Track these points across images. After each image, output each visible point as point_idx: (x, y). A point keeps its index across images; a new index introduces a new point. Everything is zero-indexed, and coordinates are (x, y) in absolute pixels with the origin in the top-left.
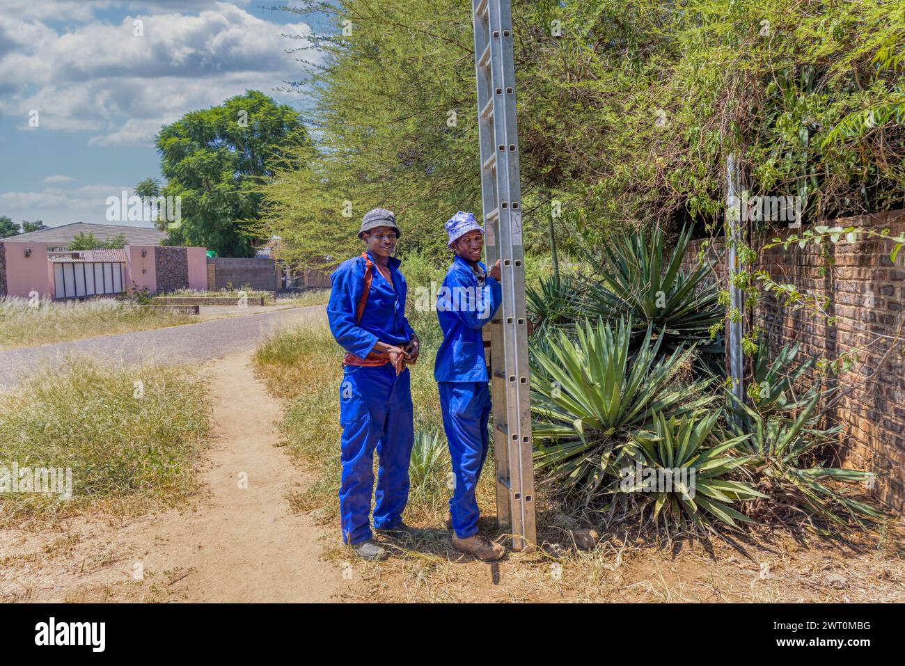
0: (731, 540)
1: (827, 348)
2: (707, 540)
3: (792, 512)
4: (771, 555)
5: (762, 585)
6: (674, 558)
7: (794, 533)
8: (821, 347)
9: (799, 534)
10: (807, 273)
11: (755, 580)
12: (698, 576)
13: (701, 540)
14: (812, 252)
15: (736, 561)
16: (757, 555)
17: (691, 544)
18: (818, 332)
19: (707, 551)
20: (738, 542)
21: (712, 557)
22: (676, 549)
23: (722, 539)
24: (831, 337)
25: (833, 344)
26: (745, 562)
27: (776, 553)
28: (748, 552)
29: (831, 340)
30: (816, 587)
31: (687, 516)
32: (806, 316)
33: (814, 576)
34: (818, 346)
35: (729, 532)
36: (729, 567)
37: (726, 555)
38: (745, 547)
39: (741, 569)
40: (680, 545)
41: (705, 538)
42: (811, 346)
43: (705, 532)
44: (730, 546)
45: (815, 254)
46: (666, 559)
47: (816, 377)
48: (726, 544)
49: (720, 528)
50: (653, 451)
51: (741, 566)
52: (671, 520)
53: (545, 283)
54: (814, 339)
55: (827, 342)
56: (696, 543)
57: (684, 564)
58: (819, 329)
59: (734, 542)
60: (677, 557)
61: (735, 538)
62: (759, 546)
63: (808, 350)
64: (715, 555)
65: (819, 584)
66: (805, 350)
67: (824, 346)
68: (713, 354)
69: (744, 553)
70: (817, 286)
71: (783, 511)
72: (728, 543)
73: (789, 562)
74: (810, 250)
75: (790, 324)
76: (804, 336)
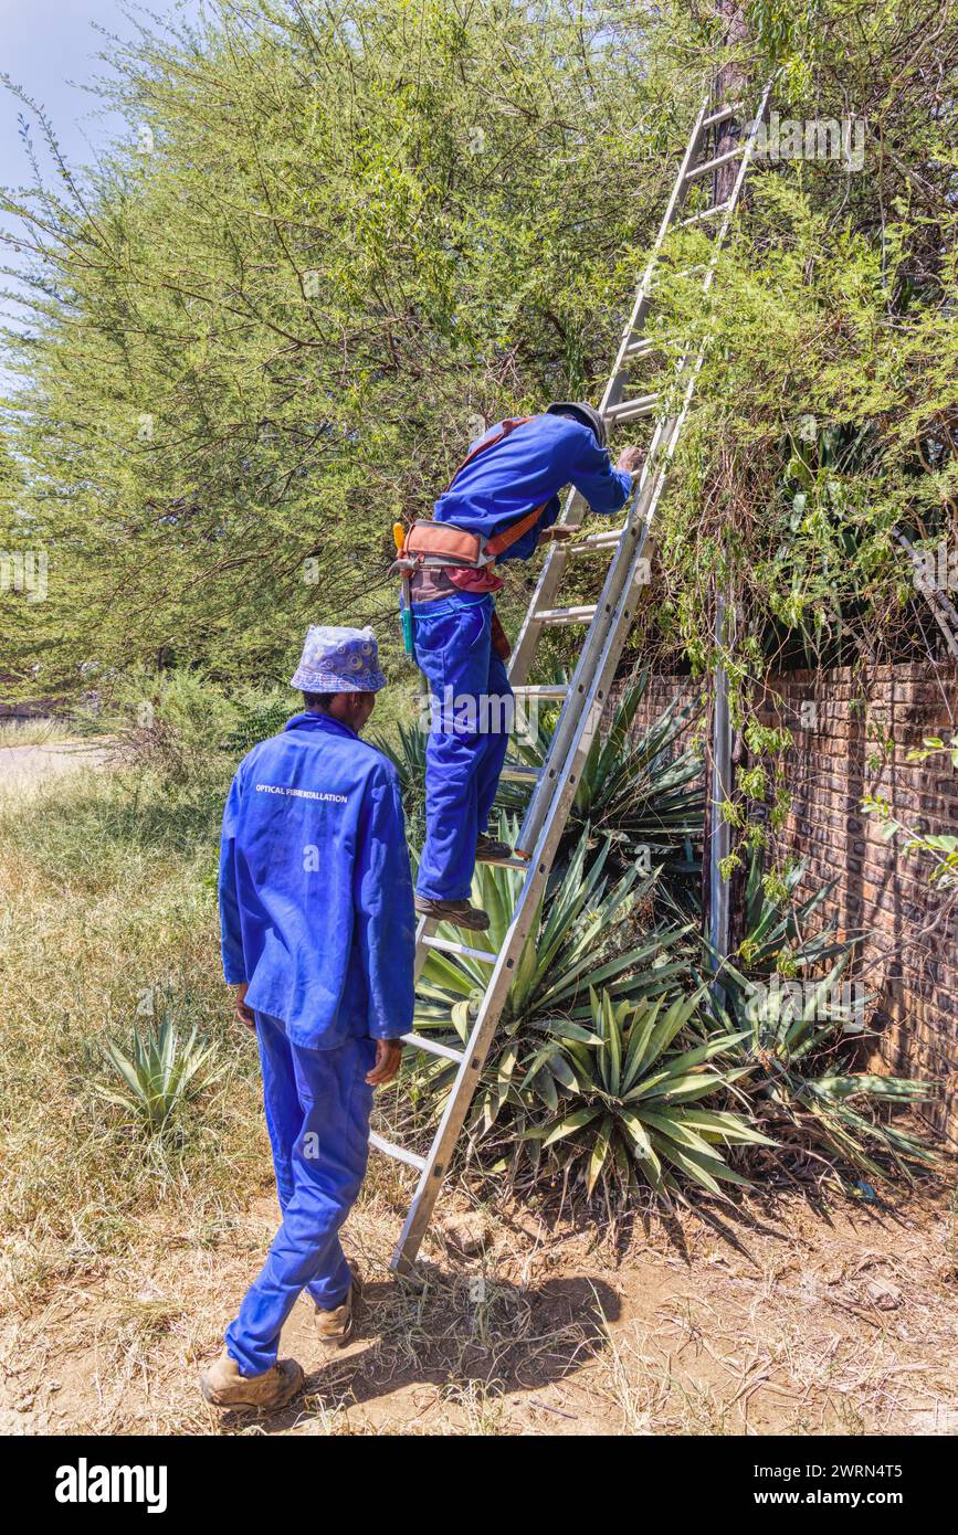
0: (713, 1218)
1: (849, 868)
2: (674, 1220)
3: (806, 1157)
4: (778, 1242)
5: (770, 1312)
6: (619, 1262)
7: (808, 1195)
8: (839, 867)
9: (816, 1197)
10: (820, 748)
11: (757, 1300)
12: (663, 1301)
13: (663, 1221)
14: (830, 714)
15: (722, 1262)
16: (755, 1243)
17: (647, 1229)
18: (834, 842)
19: (675, 1243)
20: (723, 1218)
21: (683, 1255)
22: (623, 1242)
23: (697, 1217)
24: (855, 851)
25: (860, 864)
26: (738, 1263)
27: (786, 1239)
28: (740, 1240)
29: (854, 857)
30: (855, 1309)
31: (641, 1179)
32: (817, 815)
33: (849, 1286)
34: (834, 864)
35: (708, 1201)
36: (713, 1275)
37: (705, 1251)
38: (735, 1231)
39: (731, 1278)
40: (629, 1234)
41: (670, 1216)
42: (823, 862)
43: (669, 1206)
44: (710, 1230)
45: (833, 717)
46: (607, 1266)
47: (829, 914)
48: (704, 1226)
49: (695, 1195)
50: (587, 1059)
51: (732, 1272)
52: (613, 1185)
53: (407, 732)
54: (828, 851)
55: (849, 859)
56: (656, 1225)
57: (636, 1273)
58: (837, 837)
59: (718, 1222)
60: (624, 1260)
61: (717, 1212)
62: (759, 1226)
63: (818, 868)
64: (689, 1252)
65: (857, 1303)
66: (813, 868)
67: (844, 866)
68: (679, 874)
69: (734, 1243)
70: (836, 769)
71: (792, 1155)
72: (708, 1224)
73: (806, 1256)
74: (826, 712)
75: (791, 823)
76: (812, 846)
